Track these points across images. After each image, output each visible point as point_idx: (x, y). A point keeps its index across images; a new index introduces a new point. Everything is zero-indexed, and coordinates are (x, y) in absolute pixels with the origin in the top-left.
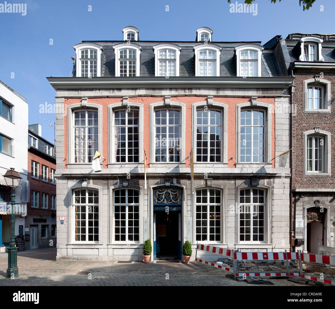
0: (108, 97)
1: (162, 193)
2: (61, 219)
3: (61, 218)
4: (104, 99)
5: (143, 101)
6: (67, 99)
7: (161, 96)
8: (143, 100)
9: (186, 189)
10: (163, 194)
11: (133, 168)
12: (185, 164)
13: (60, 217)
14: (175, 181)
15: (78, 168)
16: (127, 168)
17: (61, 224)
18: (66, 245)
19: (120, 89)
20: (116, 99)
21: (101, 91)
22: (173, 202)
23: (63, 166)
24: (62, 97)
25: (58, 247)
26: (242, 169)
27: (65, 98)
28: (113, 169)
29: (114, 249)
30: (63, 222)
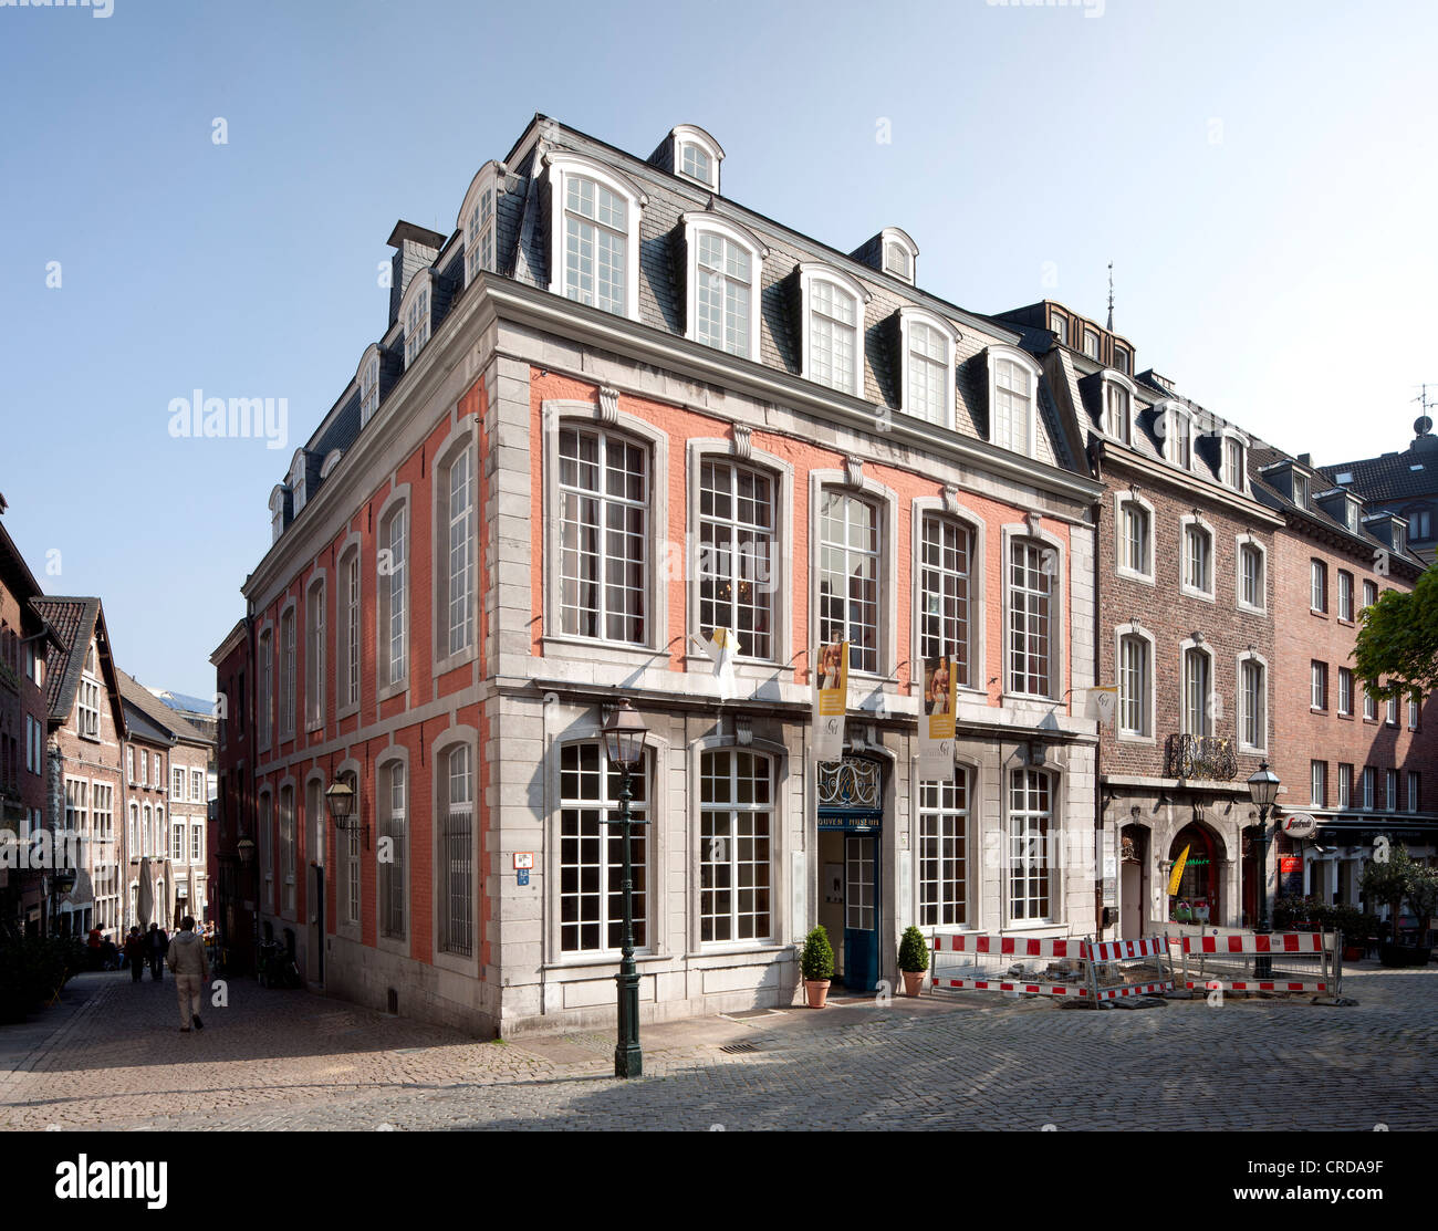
0: (685, 408)
1: (834, 772)
2: (519, 865)
3: (520, 860)
4: (671, 411)
5: (789, 451)
6: (538, 372)
7: (837, 452)
8: (792, 450)
9: (898, 761)
10: (835, 775)
11: (765, 681)
12: (897, 683)
13: (517, 856)
14: (872, 734)
15: (587, 660)
16: (747, 677)
17: (520, 883)
18: (537, 972)
19: (719, 390)
20: (710, 422)
21: (660, 377)
22: (862, 802)
23: (524, 646)
24: (523, 360)
25: (507, 980)
26: (1014, 714)
27: (534, 364)
28: (704, 676)
29: (706, 973)
30: (527, 877)
